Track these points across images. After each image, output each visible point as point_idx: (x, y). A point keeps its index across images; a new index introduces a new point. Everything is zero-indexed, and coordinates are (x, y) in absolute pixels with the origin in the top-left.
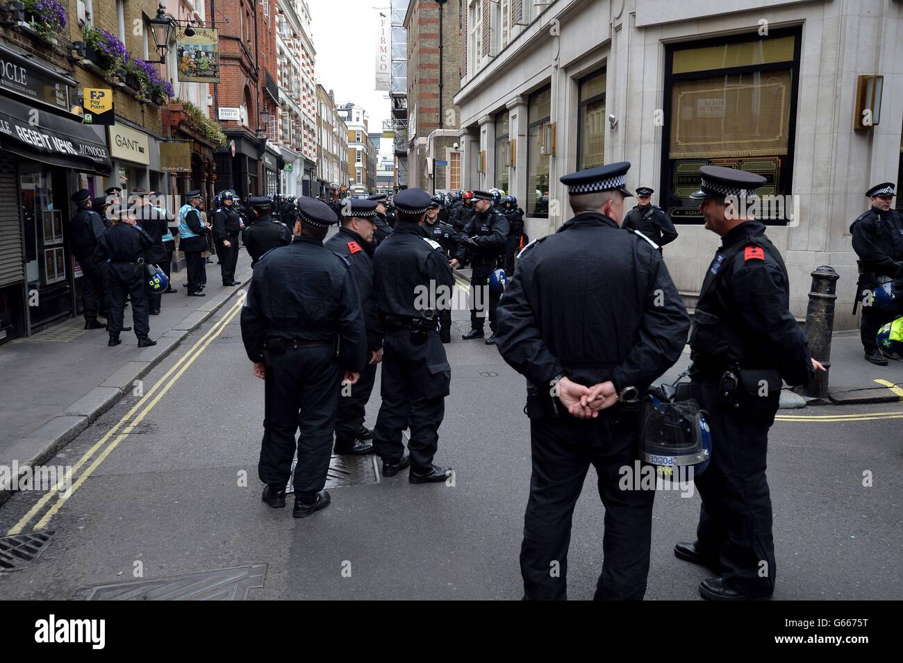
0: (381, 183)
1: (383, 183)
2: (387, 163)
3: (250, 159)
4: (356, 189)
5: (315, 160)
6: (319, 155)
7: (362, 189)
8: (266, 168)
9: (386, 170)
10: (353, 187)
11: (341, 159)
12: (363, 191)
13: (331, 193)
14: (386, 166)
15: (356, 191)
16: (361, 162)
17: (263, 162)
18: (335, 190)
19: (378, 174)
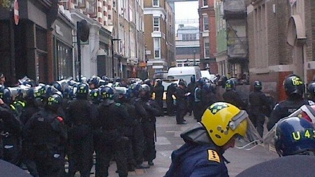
0: (182, 56)
1: (187, 56)
2: (184, 32)
3: (39, 29)
4: (154, 64)
5: (110, 29)
6: (115, 24)
7: (161, 64)
8: (58, 41)
9: (184, 40)
10: (150, 62)
11: (138, 28)
12: (162, 67)
13: (128, 71)
14: (183, 35)
15: (154, 67)
16: (159, 31)
17: (53, 32)
18: (132, 67)
19: (178, 44)
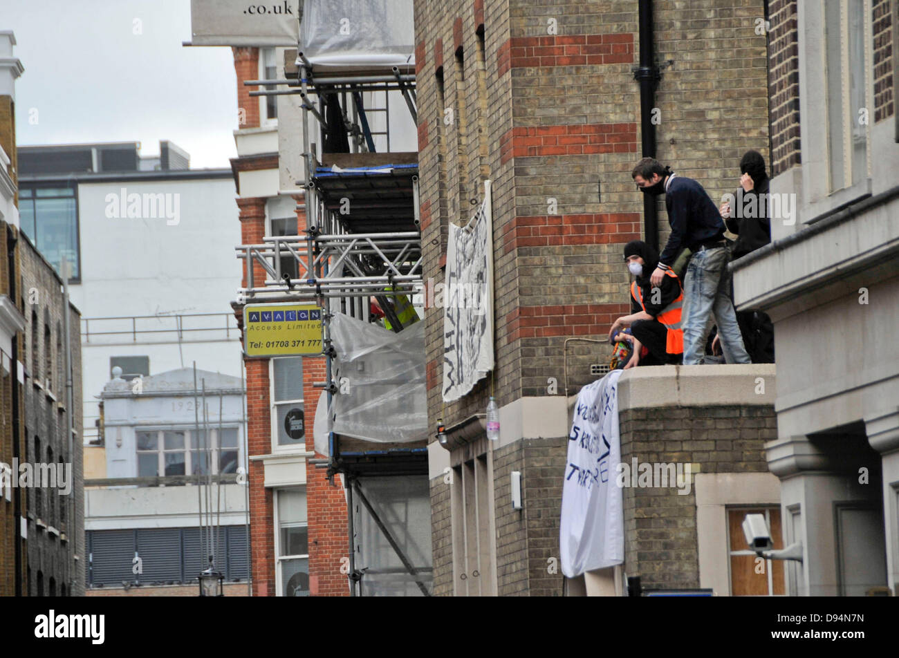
19: (105, 510)
